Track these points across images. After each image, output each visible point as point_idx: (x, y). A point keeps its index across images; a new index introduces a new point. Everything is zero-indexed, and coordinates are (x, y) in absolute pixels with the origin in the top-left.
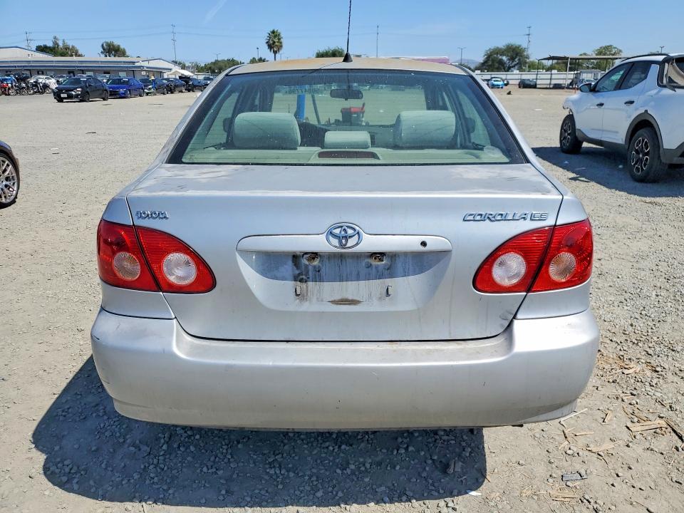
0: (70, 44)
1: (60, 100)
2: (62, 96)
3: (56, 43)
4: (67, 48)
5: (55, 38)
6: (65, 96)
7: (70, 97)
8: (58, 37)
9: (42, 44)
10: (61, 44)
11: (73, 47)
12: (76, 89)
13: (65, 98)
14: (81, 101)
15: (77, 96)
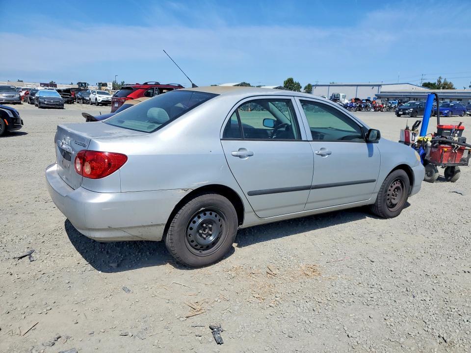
0: (449, 81)
1: (399, 115)
2: (400, 113)
3: (439, 81)
4: (446, 84)
5: (440, 78)
6: (402, 113)
7: (404, 114)
8: (442, 77)
9: (427, 82)
10: (442, 81)
11: (450, 83)
12: (409, 109)
13: (401, 115)
14: (411, 117)
15: (408, 114)
